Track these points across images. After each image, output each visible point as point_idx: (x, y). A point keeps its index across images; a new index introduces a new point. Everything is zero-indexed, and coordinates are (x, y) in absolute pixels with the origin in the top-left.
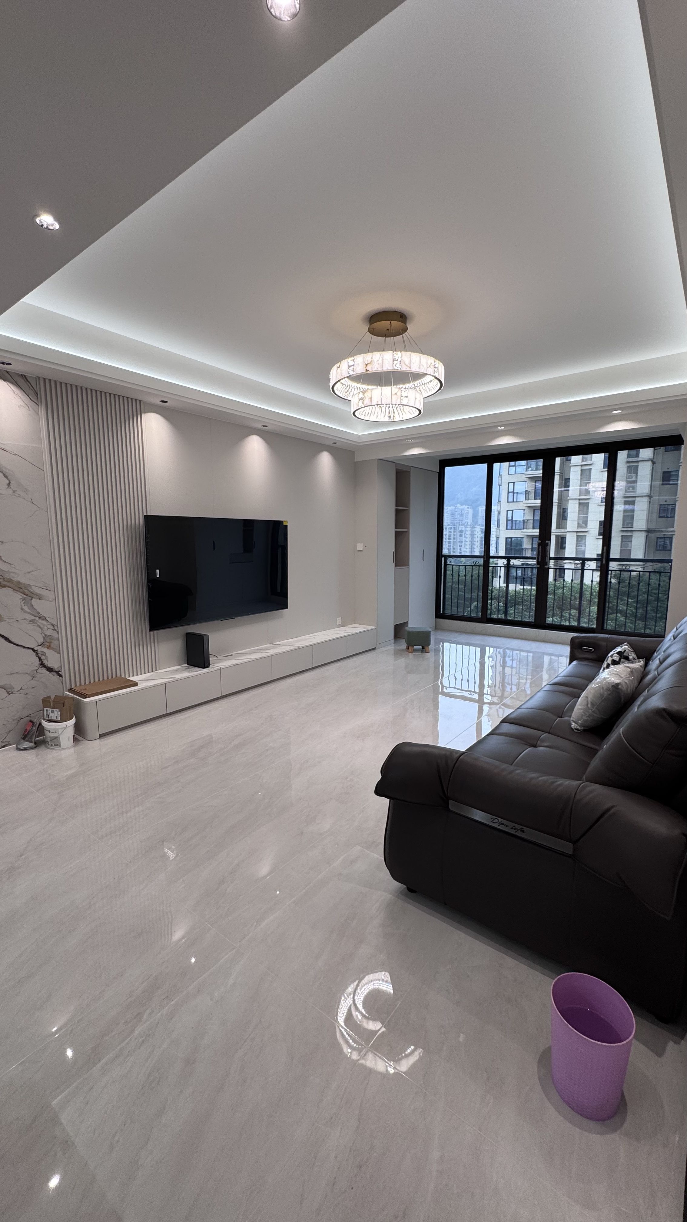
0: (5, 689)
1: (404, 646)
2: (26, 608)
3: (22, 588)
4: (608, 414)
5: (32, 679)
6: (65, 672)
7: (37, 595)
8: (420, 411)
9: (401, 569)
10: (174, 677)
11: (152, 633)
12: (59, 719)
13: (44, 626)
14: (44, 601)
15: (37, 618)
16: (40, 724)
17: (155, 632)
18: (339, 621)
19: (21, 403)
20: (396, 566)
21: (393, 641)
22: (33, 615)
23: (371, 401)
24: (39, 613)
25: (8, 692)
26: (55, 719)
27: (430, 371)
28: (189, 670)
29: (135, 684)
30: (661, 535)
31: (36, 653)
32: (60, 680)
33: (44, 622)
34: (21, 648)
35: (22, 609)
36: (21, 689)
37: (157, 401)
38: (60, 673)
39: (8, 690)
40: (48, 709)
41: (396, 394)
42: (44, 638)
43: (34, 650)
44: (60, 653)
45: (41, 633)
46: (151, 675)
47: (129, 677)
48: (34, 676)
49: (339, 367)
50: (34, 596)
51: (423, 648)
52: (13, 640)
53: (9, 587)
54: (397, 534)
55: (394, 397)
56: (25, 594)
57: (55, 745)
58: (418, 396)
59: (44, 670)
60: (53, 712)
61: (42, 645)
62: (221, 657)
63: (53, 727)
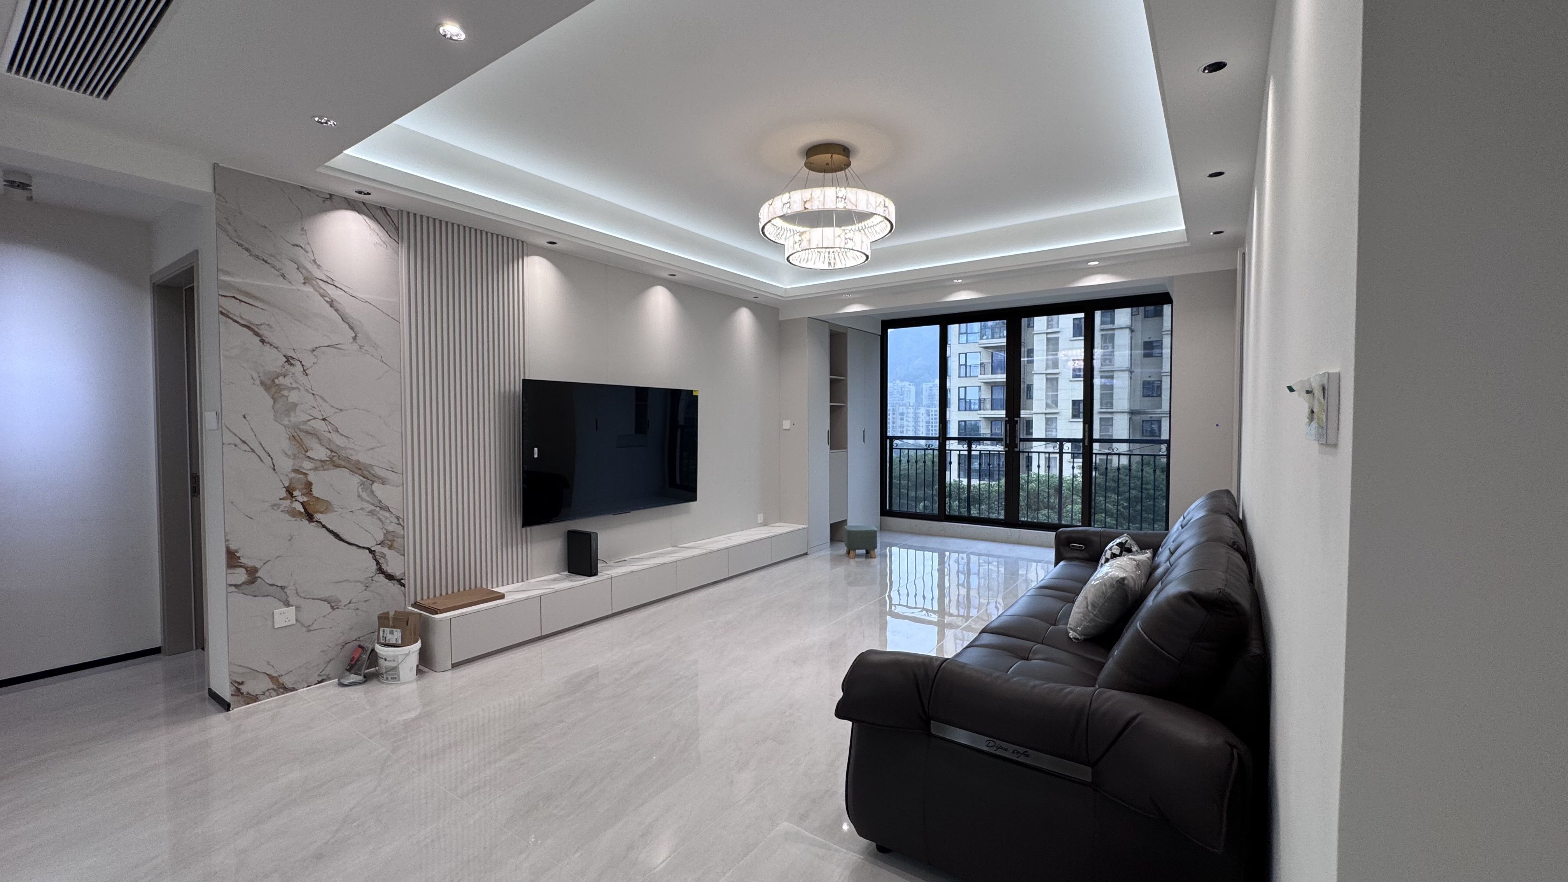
0: (329, 603)
1: (842, 549)
2: (364, 495)
3: (360, 469)
4: (1083, 266)
5: (366, 590)
6: (410, 582)
7: (380, 478)
8: (867, 257)
9: (838, 453)
10: (552, 587)
11: (524, 529)
12: (400, 642)
13: (386, 518)
14: (388, 486)
15: (378, 509)
16: (373, 650)
17: (528, 528)
18: (760, 518)
19: (376, 239)
20: (831, 448)
21: (829, 544)
22: (373, 504)
23: (810, 244)
24: (380, 501)
25: (332, 607)
26: (395, 642)
27: (880, 210)
28: (571, 579)
29: (502, 596)
30: (1147, 417)
31: (374, 554)
32: (402, 591)
33: (387, 514)
34: (354, 548)
35: (359, 496)
36: (350, 603)
37: (543, 242)
38: (402, 581)
39: (333, 604)
40: (385, 629)
41: (839, 236)
42: (385, 535)
43: (371, 551)
44: (404, 555)
45: (381, 527)
46: (522, 585)
47: (492, 588)
48: (367, 585)
49: (772, 204)
50: (375, 479)
51: (867, 552)
52: (344, 537)
53: (344, 467)
54: (833, 409)
55: (838, 240)
56: (364, 478)
57: (392, 678)
58: (865, 238)
59: (381, 578)
60: (391, 633)
61: (381, 544)
62: (611, 563)
63: (392, 654)
